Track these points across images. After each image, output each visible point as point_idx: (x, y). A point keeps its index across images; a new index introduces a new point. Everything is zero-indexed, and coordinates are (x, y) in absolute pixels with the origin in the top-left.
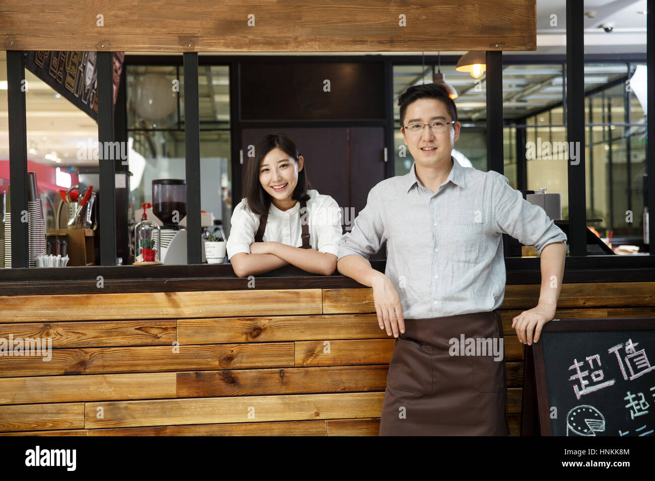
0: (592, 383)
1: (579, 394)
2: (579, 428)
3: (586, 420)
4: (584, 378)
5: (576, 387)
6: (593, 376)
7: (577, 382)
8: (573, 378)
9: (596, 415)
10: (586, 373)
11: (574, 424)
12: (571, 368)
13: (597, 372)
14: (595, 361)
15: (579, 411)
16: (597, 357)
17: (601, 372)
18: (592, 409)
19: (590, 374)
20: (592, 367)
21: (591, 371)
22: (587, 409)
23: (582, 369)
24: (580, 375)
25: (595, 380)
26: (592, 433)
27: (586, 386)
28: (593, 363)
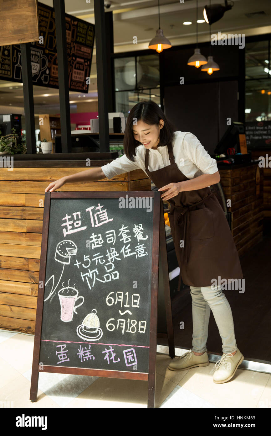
0: (74, 228)
1: (65, 233)
2: (62, 253)
3: (67, 248)
4: (70, 225)
5: (64, 230)
6: (75, 224)
7: (66, 227)
8: (64, 225)
9: (73, 246)
10: (71, 222)
11: (60, 250)
12: (64, 219)
13: (77, 222)
14: (77, 216)
15: (64, 243)
16: (79, 213)
17: (80, 222)
18: (71, 242)
19: (74, 222)
20: (75, 219)
21: (74, 221)
22: (69, 242)
23: (70, 220)
24: (68, 223)
25: (76, 226)
26: (69, 256)
27: (70, 229)
28: (76, 217)
